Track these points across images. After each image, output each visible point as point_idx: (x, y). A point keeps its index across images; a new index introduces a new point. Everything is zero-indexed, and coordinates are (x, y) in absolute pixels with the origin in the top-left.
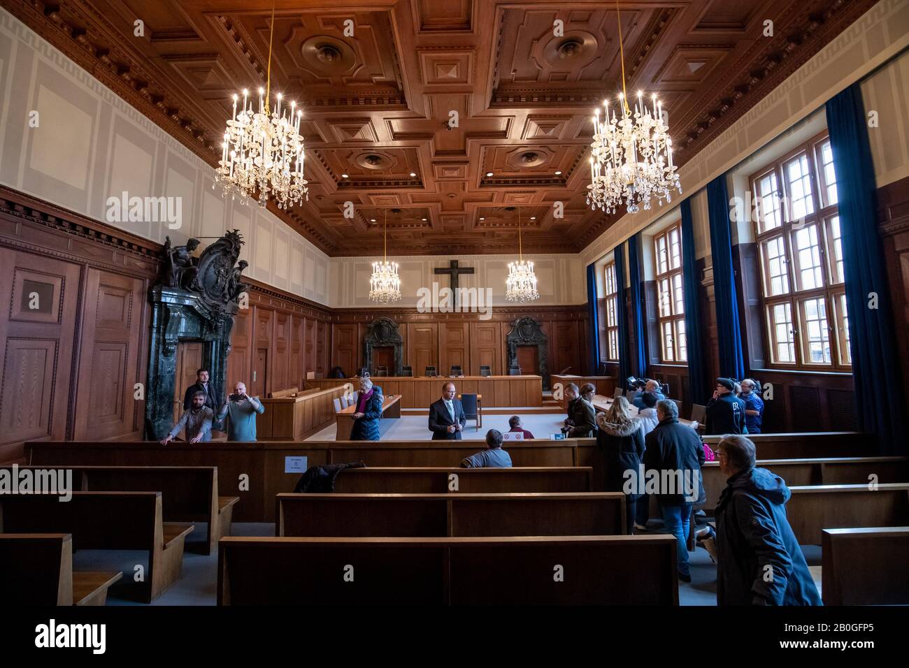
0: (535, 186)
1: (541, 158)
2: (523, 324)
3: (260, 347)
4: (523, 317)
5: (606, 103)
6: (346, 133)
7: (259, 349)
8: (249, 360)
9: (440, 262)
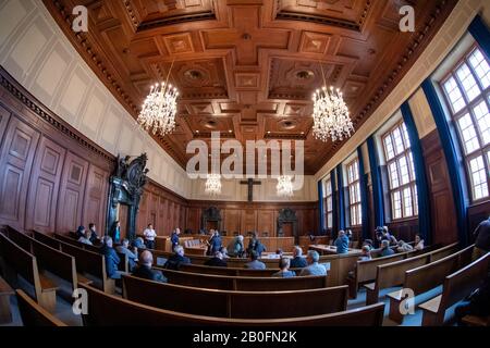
0: (291, 139)
1: (294, 125)
2: (286, 211)
3: (152, 213)
4: (286, 207)
5: (318, 91)
6: (199, 110)
8: (147, 217)
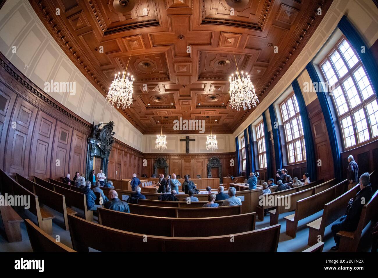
0: (216, 108)
1: (217, 98)
2: (213, 160)
3: (118, 163)
4: (213, 157)
5: (233, 75)
6: (150, 89)
7: (118, 164)
8: (115, 167)
9: (182, 137)
